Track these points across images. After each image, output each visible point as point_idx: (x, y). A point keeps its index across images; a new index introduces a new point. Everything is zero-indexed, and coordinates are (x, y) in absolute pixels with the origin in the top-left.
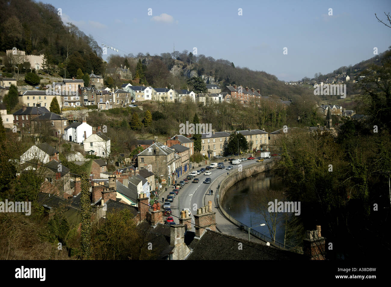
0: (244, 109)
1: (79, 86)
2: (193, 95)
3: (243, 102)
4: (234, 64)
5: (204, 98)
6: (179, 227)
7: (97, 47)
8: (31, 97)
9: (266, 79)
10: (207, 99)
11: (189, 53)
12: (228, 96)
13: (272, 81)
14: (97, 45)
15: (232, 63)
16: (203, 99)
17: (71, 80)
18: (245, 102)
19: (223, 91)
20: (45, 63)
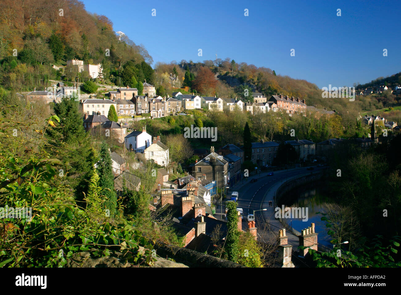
0: (290, 119)
1: (134, 94)
2: (240, 104)
3: (289, 111)
4: (276, 72)
5: (252, 107)
6: (288, 247)
7: (148, 56)
8: (91, 105)
9: (307, 88)
10: (254, 108)
11: (231, 60)
12: (274, 105)
13: (312, 90)
14: (148, 55)
15: (274, 71)
16: (250, 108)
17: (126, 88)
18: (290, 112)
19: (268, 100)
20: (101, 72)
